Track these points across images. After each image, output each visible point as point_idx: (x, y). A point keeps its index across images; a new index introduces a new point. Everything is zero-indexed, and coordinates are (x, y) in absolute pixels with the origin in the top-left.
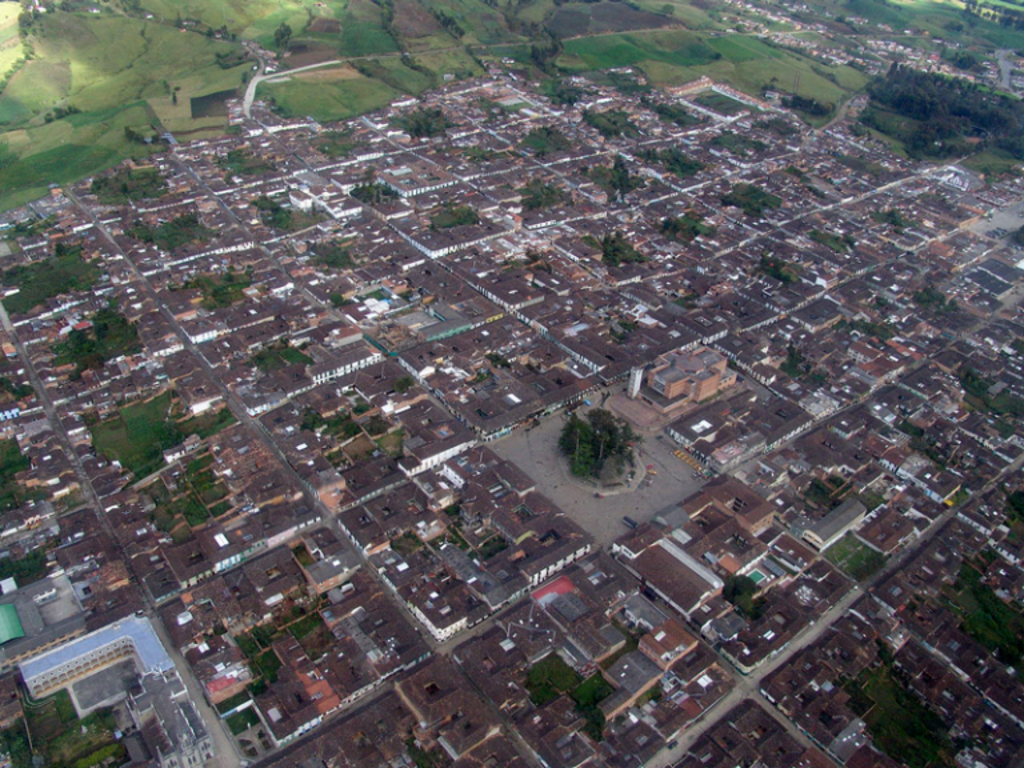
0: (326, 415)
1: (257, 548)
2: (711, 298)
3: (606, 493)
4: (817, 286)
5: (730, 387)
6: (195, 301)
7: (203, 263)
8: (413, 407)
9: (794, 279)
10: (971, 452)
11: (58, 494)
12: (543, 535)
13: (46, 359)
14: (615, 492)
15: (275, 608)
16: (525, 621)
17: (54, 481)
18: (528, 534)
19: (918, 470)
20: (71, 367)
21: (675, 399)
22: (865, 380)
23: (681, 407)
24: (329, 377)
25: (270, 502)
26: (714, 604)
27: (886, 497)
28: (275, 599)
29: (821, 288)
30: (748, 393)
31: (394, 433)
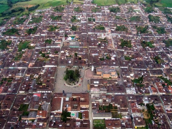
0: (42, 52)
1: (16, 68)
2: (135, 60)
3: (67, 85)
4: (163, 66)
5: (115, 78)
6: (48, 29)
7: (54, 24)
8: (55, 57)
9: (159, 63)
10: (163, 121)
11: (10, 50)
12: (47, 86)
13: (25, 31)
14: (69, 86)
15: (9, 76)
16: (30, 97)
17: (11, 48)
18: (45, 84)
19: (136, 116)
20: (27, 33)
21: (98, 75)
22: (150, 91)
23: (99, 77)
24: (49, 47)
25: (24, 62)
26: (57, 114)
27: (122, 117)
28: (10, 75)
29: (163, 67)
30: (116, 81)
31: (49, 59)
